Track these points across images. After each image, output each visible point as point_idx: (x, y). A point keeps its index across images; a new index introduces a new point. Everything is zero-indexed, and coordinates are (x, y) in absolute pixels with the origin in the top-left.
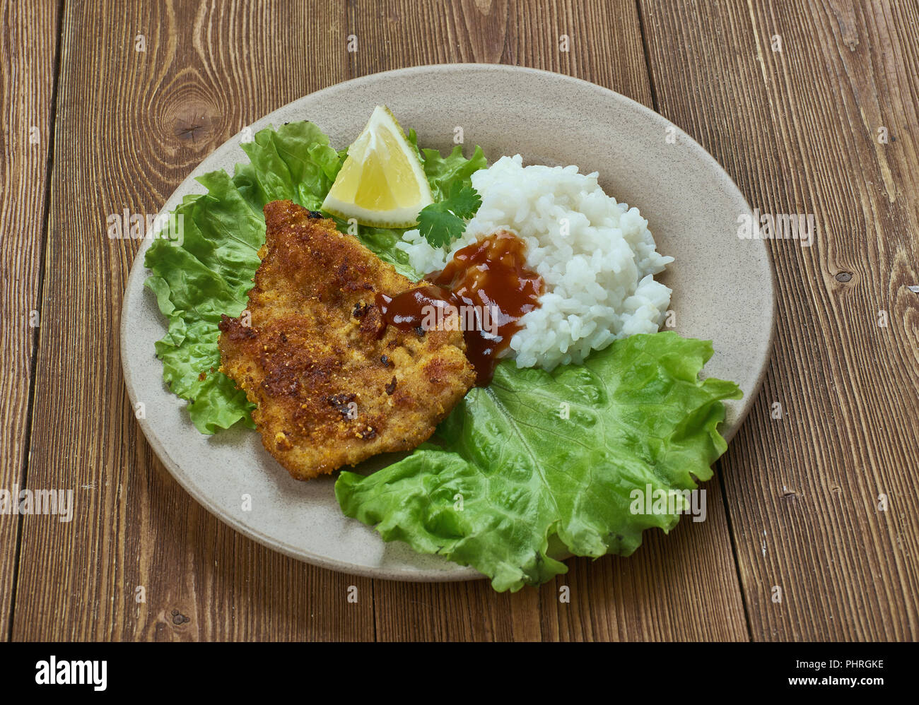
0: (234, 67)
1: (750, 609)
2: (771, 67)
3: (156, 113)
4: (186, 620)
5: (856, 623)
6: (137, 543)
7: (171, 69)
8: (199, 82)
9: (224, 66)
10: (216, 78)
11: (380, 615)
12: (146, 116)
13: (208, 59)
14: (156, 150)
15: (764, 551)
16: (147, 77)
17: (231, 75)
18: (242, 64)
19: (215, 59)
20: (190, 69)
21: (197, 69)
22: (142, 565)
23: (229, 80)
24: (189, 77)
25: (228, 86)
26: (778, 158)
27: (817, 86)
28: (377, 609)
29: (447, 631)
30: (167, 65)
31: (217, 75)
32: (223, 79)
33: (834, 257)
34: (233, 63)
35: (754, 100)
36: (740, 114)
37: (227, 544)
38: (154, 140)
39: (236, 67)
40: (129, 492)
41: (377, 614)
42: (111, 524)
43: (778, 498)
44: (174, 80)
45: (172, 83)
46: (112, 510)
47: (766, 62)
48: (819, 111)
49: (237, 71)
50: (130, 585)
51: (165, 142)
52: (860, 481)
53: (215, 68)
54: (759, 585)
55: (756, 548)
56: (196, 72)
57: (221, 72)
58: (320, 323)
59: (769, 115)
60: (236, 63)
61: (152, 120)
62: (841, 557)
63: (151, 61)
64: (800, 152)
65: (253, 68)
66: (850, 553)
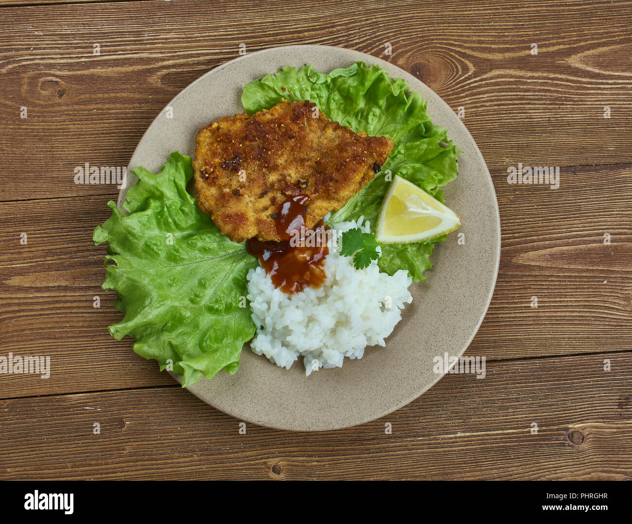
0: (473, 97)
1: (52, 397)
2: (451, 441)
3: (433, 50)
4: (61, 96)
5: (41, 452)
6: (109, 66)
7: (473, 57)
8: (461, 76)
9: (474, 91)
10: (464, 86)
11: (60, 201)
12: (433, 43)
13: (481, 80)
14: (402, 53)
15: (88, 408)
16: (465, 42)
17: (467, 96)
18: (477, 102)
19: (481, 84)
20: (472, 69)
21: (473, 74)
22: (95, 70)
23: (462, 95)
24: (465, 69)
25: (457, 94)
26: (373, 439)
27: (432, 468)
28: (63, 199)
29: (47, 237)
30: (475, 54)
31: (467, 87)
32: (464, 91)
33: (292, 465)
34: (477, 97)
35: (423, 428)
36: (411, 419)
37: (107, 116)
38: (409, 51)
39: (474, 99)
40: (143, 58)
41: (60, 199)
42: (122, 51)
43: (122, 418)
44: (463, 60)
45: (461, 58)
46: (131, 50)
47: (456, 438)
48: (411, 467)
49: (469, 100)
50: (83, 65)
51: (409, 58)
52: (131, 464)
53: (472, 85)
54: (66, 404)
55: (90, 404)
56: (470, 74)
57: (469, 89)
58: (302, 161)
59: (410, 437)
60: (477, 99)
61: (428, 48)
62: (82, 448)
63: (479, 43)
64: (378, 453)
65: (473, 110)
66: (85, 453)
